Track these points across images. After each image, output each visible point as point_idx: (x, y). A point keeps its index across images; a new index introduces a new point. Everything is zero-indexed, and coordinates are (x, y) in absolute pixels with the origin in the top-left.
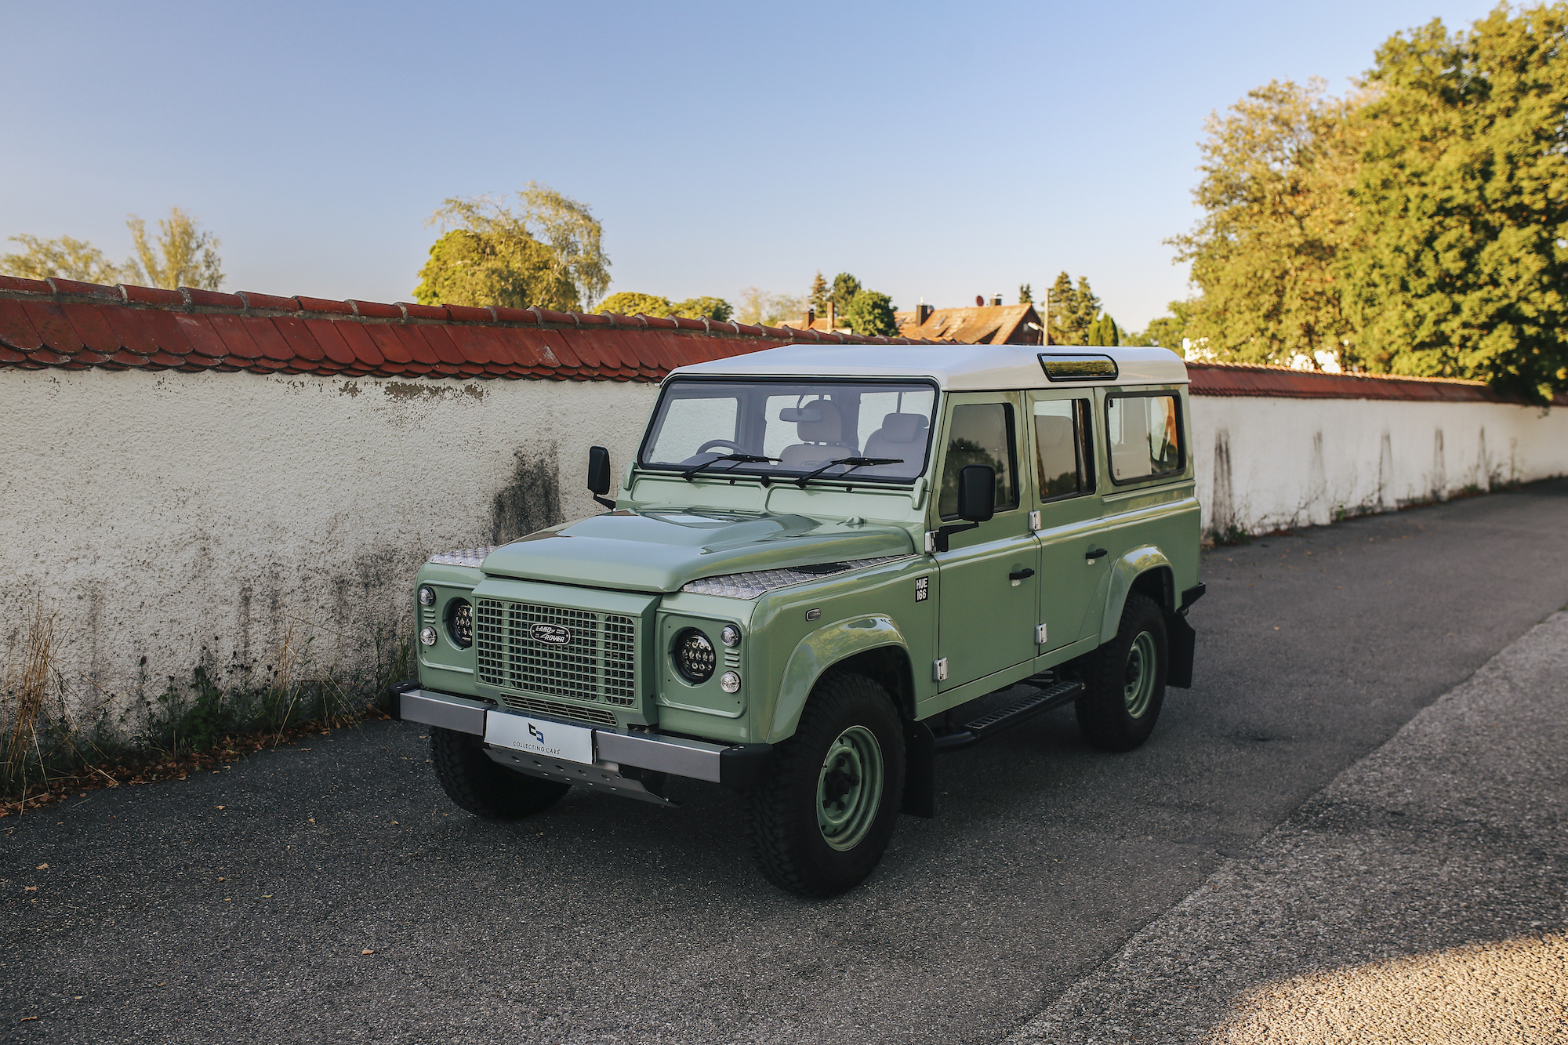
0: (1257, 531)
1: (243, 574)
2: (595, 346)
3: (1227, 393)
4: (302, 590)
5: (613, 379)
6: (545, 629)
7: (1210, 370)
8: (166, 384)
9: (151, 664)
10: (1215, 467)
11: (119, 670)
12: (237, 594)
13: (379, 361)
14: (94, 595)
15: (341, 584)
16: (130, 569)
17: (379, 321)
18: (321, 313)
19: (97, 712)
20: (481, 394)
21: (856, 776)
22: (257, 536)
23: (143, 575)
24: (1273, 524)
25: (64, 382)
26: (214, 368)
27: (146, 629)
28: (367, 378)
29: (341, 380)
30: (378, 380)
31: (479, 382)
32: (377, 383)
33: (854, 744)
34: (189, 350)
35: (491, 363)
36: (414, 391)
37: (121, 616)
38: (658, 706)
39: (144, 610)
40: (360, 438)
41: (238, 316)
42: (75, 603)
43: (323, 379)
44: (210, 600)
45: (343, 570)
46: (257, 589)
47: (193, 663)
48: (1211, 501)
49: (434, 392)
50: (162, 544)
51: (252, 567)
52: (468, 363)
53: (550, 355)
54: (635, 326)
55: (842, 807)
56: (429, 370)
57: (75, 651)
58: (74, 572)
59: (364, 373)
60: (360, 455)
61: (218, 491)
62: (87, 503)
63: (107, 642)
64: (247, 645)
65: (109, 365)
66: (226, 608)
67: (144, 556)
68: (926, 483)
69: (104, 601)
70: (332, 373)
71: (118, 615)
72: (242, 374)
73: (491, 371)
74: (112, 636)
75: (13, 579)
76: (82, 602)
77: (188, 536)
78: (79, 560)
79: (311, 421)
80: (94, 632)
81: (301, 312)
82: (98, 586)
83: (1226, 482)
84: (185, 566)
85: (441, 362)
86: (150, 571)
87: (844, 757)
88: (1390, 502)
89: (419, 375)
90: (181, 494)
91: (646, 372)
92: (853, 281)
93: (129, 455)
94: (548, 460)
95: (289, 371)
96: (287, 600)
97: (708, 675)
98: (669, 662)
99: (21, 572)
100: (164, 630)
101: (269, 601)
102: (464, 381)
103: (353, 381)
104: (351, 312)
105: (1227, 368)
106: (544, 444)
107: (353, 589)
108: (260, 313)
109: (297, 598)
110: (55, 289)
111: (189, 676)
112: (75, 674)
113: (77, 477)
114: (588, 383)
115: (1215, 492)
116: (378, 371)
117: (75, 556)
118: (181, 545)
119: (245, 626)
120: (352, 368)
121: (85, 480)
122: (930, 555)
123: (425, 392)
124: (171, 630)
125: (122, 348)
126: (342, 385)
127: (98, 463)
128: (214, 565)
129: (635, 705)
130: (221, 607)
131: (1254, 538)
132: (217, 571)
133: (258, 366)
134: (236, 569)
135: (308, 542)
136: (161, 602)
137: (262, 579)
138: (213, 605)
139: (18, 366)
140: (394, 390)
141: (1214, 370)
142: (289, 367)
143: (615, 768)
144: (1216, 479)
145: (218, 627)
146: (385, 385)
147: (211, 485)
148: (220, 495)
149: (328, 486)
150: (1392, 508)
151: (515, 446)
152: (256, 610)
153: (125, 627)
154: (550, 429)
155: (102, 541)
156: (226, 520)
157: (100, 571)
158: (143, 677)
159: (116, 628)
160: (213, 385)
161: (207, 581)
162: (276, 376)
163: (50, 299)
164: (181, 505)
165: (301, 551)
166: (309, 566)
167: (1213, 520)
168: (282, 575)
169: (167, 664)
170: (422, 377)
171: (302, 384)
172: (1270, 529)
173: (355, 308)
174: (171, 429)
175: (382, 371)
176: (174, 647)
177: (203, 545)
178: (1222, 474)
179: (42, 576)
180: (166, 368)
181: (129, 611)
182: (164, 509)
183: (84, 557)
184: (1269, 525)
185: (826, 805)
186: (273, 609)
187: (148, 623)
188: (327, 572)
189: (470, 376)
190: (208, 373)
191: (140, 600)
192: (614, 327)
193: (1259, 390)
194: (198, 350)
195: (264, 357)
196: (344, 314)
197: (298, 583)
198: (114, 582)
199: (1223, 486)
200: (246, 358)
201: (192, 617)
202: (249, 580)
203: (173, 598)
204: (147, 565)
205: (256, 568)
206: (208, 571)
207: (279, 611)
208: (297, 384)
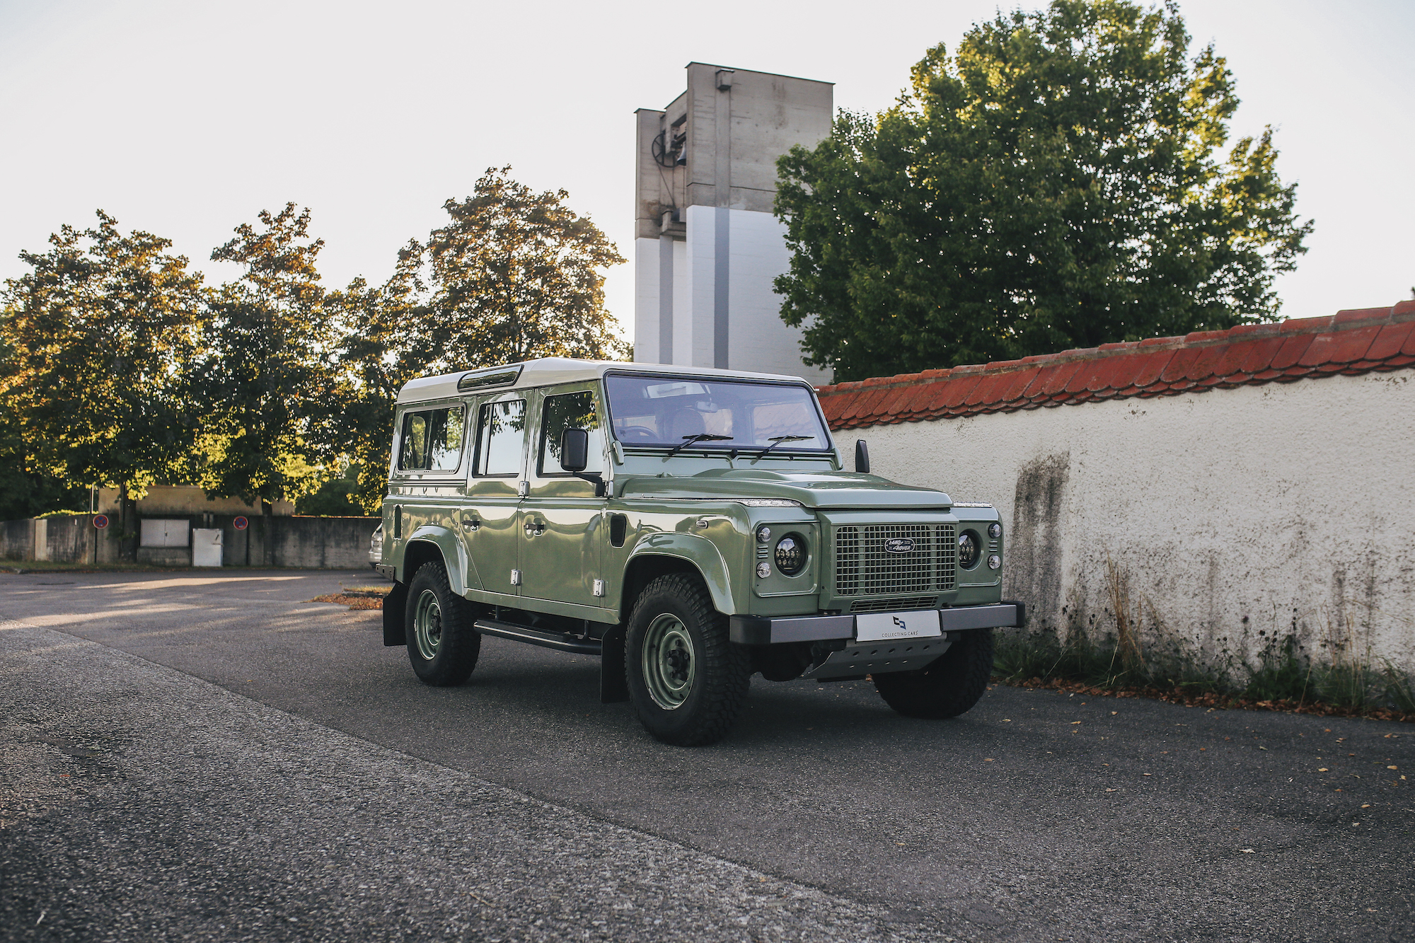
1: (1338, 558)
4: (1401, 580)
6: (896, 542)
9: (1255, 624)
12: (1331, 575)
14: (1213, 562)
16: (1239, 545)
22: (1354, 524)
23: (1249, 549)
27: (1250, 595)
37: (1231, 581)
39: (1249, 578)
42: (1199, 566)
44: (1306, 578)
46: (1351, 574)
50: (1265, 526)
51: (1349, 553)
57: (1198, 602)
61: (1316, 483)
62: (1209, 491)
63: (1220, 600)
64: (1339, 623)
66: (1321, 587)
67: (1250, 535)
69: (1218, 567)
71: (1229, 580)
72: (1338, 378)
74: (1224, 595)
75: (1161, 544)
76: (1203, 566)
77: (1288, 520)
78: (1203, 534)
80: (1212, 590)
84: (1284, 545)
86: (1255, 548)
90: (1283, 485)
93: (1241, 454)
96: (1384, 588)
99: (1166, 540)
100: (1265, 599)
101: (1364, 586)
112: (1197, 620)
113: (1203, 471)
117: (1200, 531)
118: (1281, 528)
119: (1341, 603)
121: (1207, 473)
124: (1271, 599)
128: (1309, 547)
130: (1315, 585)
132: (1313, 553)
134: (1332, 553)
136: (1263, 574)
137: (1357, 565)
138: (1307, 582)
145: (1313, 604)
147: (1311, 477)
148: (1318, 486)
152: (1349, 593)
153: (1234, 590)
155: (1220, 521)
156: (1323, 508)
157: (1217, 544)
158: (1245, 632)
159: (1227, 590)
161: (1303, 561)
162: (1373, 375)
164: (1282, 494)
165: (1401, 542)
168: (1378, 564)
174: (1275, 431)
177: (1301, 529)
181: (1237, 577)
182: (1268, 497)
183: (1205, 531)
186: (1367, 594)
187: (1252, 590)
190: (1306, 381)
191: (1247, 569)
194: (1299, 362)
195: (1364, 360)
197: (1397, 573)
198: (1227, 553)
200: (1341, 364)
201: (1288, 591)
202: (1343, 564)
203: (1273, 571)
204: (1253, 542)
205: (1351, 553)
206: (1304, 552)
207: (1374, 598)
208: (1398, 380)
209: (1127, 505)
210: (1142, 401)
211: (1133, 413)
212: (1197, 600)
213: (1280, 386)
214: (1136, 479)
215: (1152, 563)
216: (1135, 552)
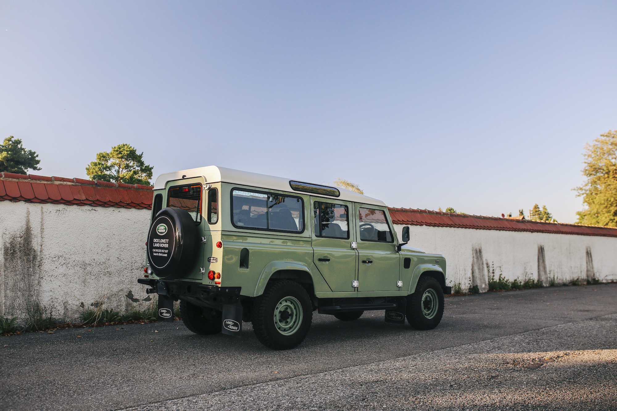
0: (604, 281)
3: (589, 234)
7: (582, 227)
10: (586, 259)
24: (611, 280)
48: (586, 270)
54: (409, 211)
83: (591, 264)
91: (413, 223)
92: (453, 210)
105: (589, 227)
115: (587, 267)
131: (603, 283)
141: (584, 228)
144: (587, 263)
167: (587, 276)
172: (610, 281)
178: (589, 261)
184: (609, 280)
192: (404, 211)
193: (601, 234)
199: (590, 265)
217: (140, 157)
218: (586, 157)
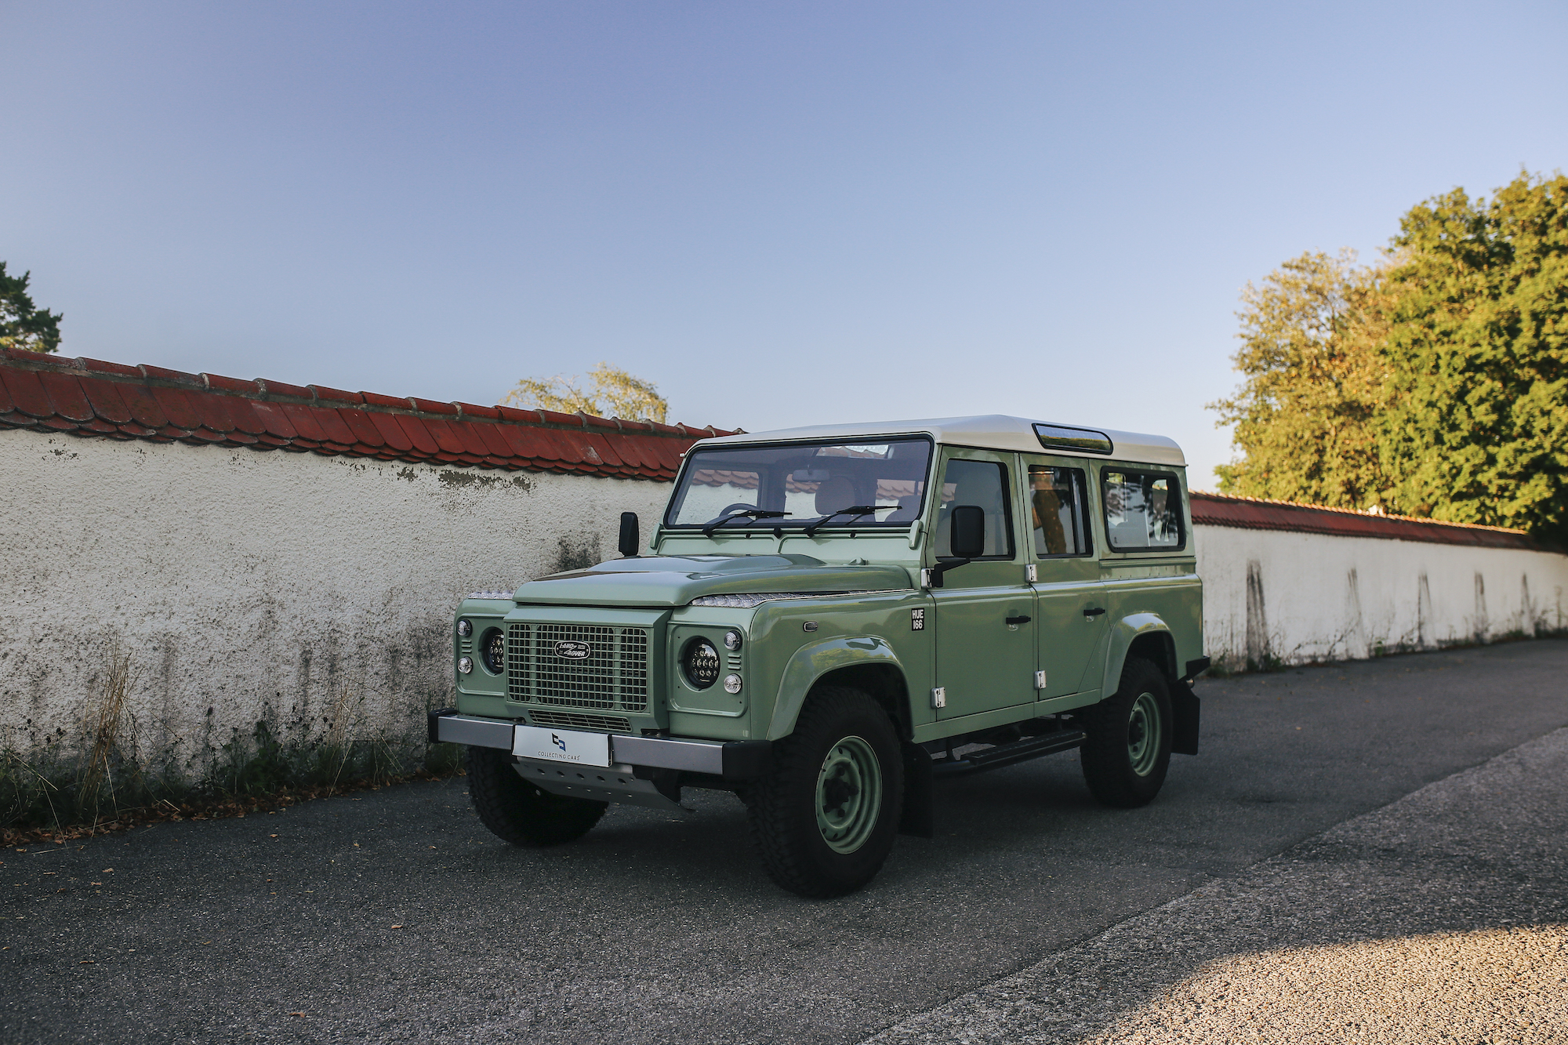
0: (1293, 662)
1: (304, 638)
2: (637, 449)
3: (1257, 525)
4: (358, 656)
5: (653, 479)
6: (568, 646)
7: (1239, 504)
8: (240, 460)
9: (217, 715)
10: (1248, 597)
11: (187, 718)
12: (298, 656)
13: (434, 450)
14: (168, 647)
15: (395, 654)
16: (201, 626)
17: (437, 416)
18: (383, 406)
19: (166, 754)
20: (528, 486)
21: (856, 786)
22: (319, 603)
23: (213, 632)
24: (1310, 656)
25: (149, 453)
26: (284, 448)
27: (213, 683)
28: (422, 465)
29: (399, 466)
30: (433, 468)
31: (526, 475)
32: (432, 470)
33: (854, 756)
34: (262, 430)
35: (538, 458)
36: (466, 480)
37: (192, 668)
38: (669, 712)
39: (212, 664)
40: (415, 520)
41: (308, 405)
42: (150, 655)
43: (383, 464)
44: (274, 660)
45: (396, 641)
46: (317, 653)
47: (256, 717)
48: (1245, 629)
49: (485, 481)
50: (231, 605)
51: (313, 631)
52: (516, 457)
53: (593, 455)
55: (842, 815)
56: (480, 461)
57: (148, 698)
58: (150, 627)
59: (419, 460)
60: (415, 535)
61: (283, 560)
62: (165, 563)
63: (178, 691)
64: (306, 704)
65: (190, 440)
66: (288, 668)
67: (215, 615)
68: (922, 525)
69: (176, 654)
70: (390, 458)
71: (189, 668)
72: (309, 455)
73: (538, 465)
74: (182, 686)
75: (96, 628)
76: (157, 654)
77: (255, 599)
78: (156, 615)
79: (371, 501)
80: (166, 681)
81: (364, 405)
82: (172, 639)
83: (1259, 611)
84: (251, 626)
85: (492, 455)
86: (220, 628)
87: (842, 767)
88: (1431, 641)
89: (470, 465)
90: (250, 560)
93: (205, 523)
94: (591, 550)
95: (351, 454)
96: (344, 664)
97: (713, 679)
98: (678, 668)
99: (103, 622)
100: (230, 684)
101: (327, 664)
102: (513, 474)
103: (410, 467)
104: (411, 408)
105: (1256, 504)
106: (587, 535)
107: (406, 658)
108: (328, 404)
109: (353, 663)
110: (145, 374)
111: (252, 729)
112: (147, 719)
113: (157, 539)
114: (629, 482)
115: (1249, 621)
116: (433, 459)
117: (152, 611)
118: (248, 607)
119: (305, 685)
120: (409, 456)
121: (164, 542)
122: (926, 590)
123: (476, 481)
124: (236, 685)
125: (202, 426)
126: (400, 470)
127: (176, 527)
128: (278, 627)
129: (648, 710)
130: (283, 667)
131: (1290, 667)
132: (281, 633)
133: (324, 449)
134: (298, 632)
135: (365, 612)
136: (228, 658)
137: (322, 643)
138: (275, 664)
139: (109, 436)
140: (447, 477)
141: (1244, 504)
142: (352, 451)
143: (629, 770)
144: (1249, 609)
145: (280, 686)
146: (439, 472)
147: (278, 554)
148: (286, 563)
149: (385, 562)
150: (1433, 647)
151: (559, 535)
152: (315, 672)
153: (194, 679)
154: (592, 522)
155: (177, 599)
156: (290, 587)
157: (174, 626)
158: (209, 727)
159: (187, 680)
160: (282, 463)
161: (271, 642)
162: (339, 458)
163: (140, 383)
164: (250, 570)
165: (357, 620)
166: (365, 634)
167: (1248, 648)
168: (340, 641)
169: (232, 716)
170: (473, 467)
171: (364, 467)
172: (1307, 661)
173: (414, 404)
174: (244, 501)
175: (437, 459)
176: (238, 700)
177: (269, 609)
178: (1255, 604)
179: (122, 627)
180: (240, 445)
181: (199, 664)
182: (234, 573)
183: (161, 612)
184: (1306, 657)
185: (826, 810)
186: (331, 672)
187: (216, 676)
188: (382, 641)
189: (519, 468)
190: (278, 452)
191: (210, 655)
193: (1289, 524)
194: (270, 431)
195: (330, 441)
196: (403, 409)
198: (186, 637)
199: (1256, 615)
200: (312, 441)
201: (257, 674)
202: (309, 643)
203: (239, 655)
204: (217, 623)
205: (317, 632)
206: (272, 633)
207: (336, 674)
208: (359, 467)
209: (45, 576)
210: (72, 439)
211: (58, 453)
212: (147, 696)
213: (251, 453)
214: (60, 542)
215: (83, 654)
216: (56, 640)
217: (22, 284)
218: (1246, 321)
